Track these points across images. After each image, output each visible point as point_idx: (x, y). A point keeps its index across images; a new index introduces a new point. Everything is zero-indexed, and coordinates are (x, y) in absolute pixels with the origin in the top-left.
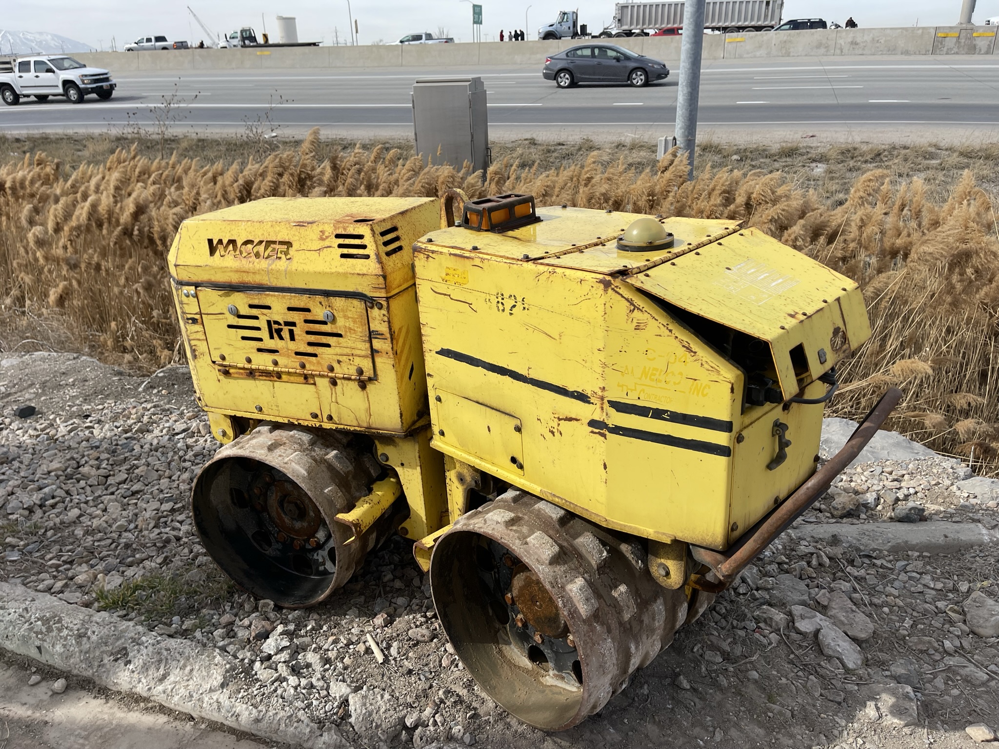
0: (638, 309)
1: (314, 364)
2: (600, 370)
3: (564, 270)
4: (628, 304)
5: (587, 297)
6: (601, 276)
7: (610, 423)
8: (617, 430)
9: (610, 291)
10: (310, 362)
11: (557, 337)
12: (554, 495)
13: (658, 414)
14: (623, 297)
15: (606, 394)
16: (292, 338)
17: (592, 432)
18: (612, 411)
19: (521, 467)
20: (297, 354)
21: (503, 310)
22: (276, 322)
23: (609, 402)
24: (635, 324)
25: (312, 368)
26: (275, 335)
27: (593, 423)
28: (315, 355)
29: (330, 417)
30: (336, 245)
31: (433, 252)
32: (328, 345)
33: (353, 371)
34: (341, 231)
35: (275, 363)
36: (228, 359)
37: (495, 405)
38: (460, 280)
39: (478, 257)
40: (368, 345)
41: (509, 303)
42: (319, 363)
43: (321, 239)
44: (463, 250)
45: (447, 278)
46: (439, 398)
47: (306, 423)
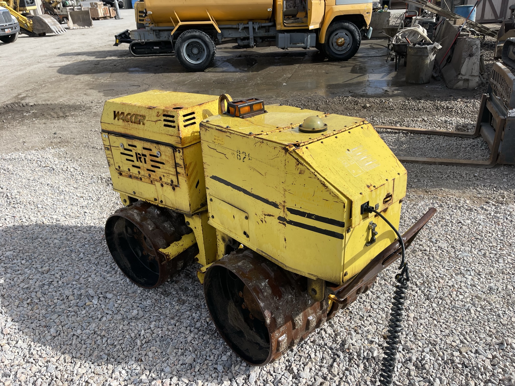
0: (301, 164)
2: (283, 192)
3: (267, 142)
4: (296, 161)
5: (277, 156)
6: (284, 146)
7: (288, 218)
8: (291, 222)
9: (288, 154)
10: (153, 175)
11: (264, 174)
12: (263, 252)
13: (310, 216)
14: (293, 157)
15: (286, 204)
16: (145, 163)
17: (280, 222)
18: (288, 213)
19: (248, 236)
20: (148, 170)
21: (240, 159)
22: (139, 154)
23: (287, 208)
24: (299, 171)
25: (154, 177)
26: (139, 160)
27: (280, 218)
28: (154, 172)
29: (162, 202)
30: (162, 120)
31: (209, 127)
32: (159, 168)
33: (169, 182)
34: (166, 113)
35: (139, 172)
36: (121, 168)
37: (236, 206)
38: (221, 143)
39: (229, 132)
40: (175, 170)
41: (242, 156)
42: (156, 175)
43: (157, 116)
44: (222, 127)
45: (215, 141)
46: (211, 200)
47: (152, 203)
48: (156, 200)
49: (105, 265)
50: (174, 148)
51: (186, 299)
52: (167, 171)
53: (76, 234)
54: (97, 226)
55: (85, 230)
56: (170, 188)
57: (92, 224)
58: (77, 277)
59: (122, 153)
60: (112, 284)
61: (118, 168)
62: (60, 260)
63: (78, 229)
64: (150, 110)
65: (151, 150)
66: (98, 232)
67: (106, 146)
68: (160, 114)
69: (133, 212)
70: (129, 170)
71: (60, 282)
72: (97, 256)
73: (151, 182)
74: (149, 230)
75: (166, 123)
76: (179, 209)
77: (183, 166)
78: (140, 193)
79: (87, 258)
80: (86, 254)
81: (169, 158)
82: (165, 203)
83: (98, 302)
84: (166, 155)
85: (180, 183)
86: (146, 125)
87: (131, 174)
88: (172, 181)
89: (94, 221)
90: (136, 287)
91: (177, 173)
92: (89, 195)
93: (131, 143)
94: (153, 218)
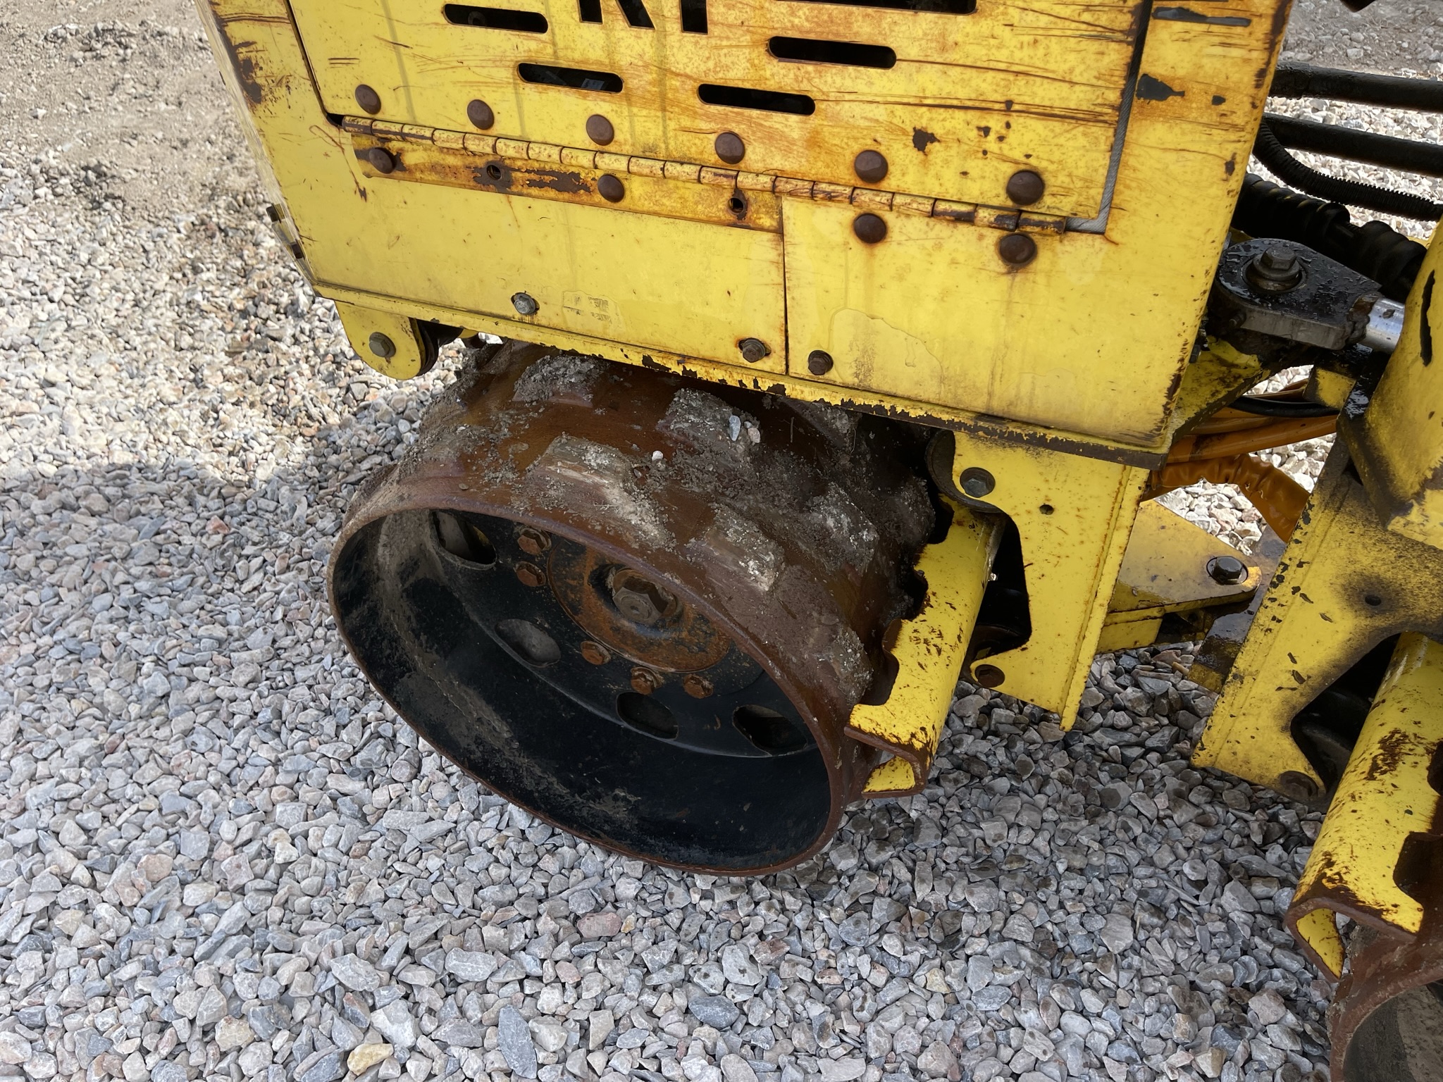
1: (787, 146)
10: (771, 137)
20: (712, 94)
25: (778, 162)
28: (802, 105)
29: (821, 362)
32: (880, 57)
33: (989, 186)
35: (601, 131)
36: (393, 111)
40: (1114, 56)
42: (814, 142)
47: (716, 375)
48: (754, 349)
49: (329, 725)
52: (989, 87)
53: (54, 535)
54: (154, 457)
55: (97, 503)
56: (978, 248)
57: (122, 456)
58: (195, 843)
60: (434, 863)
61: (350, 107)
62: (30, 733)
63: (54, 498)
66: (180, 501)
70: (482, 115)
71: (103, 911)
72: (252, 671)
73: (738, 204)
78: (587, 306)
79: (194, 691)
80: (173, 667)
85: (1131, 191)
87: (508, 150)
88: (1028, 185)
89: (120, 427)
91: (1140, 92)
92: (23, 273)
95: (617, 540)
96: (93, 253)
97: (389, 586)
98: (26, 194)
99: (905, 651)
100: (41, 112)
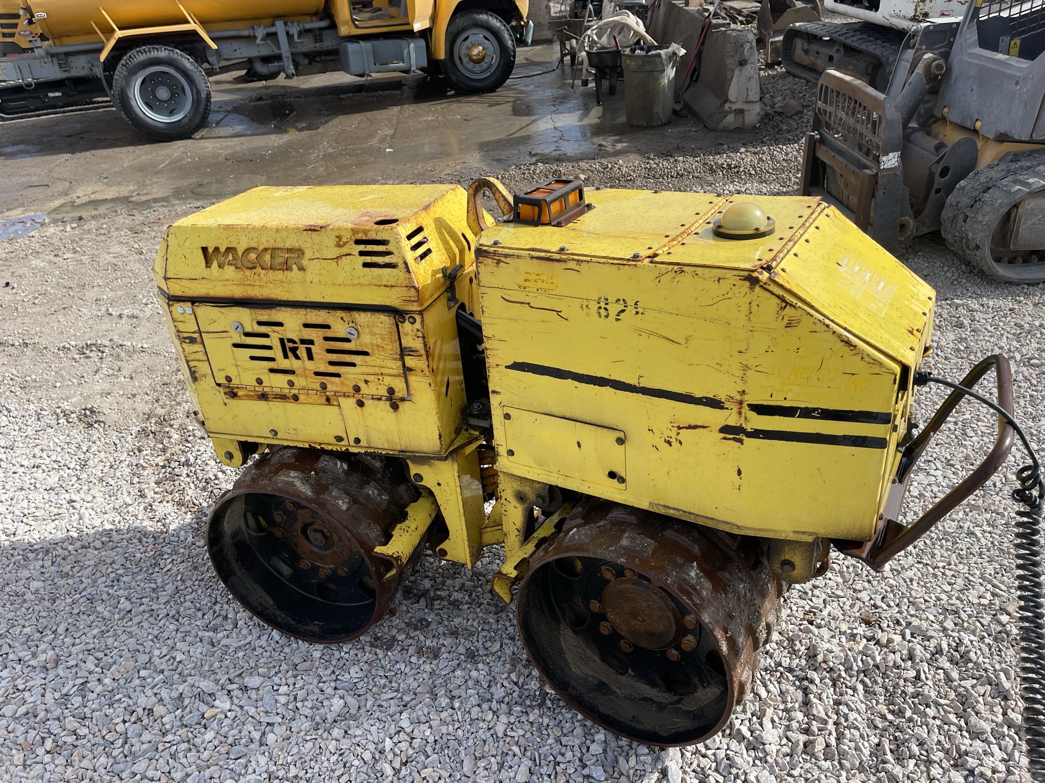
0: (791, 305)
1: (337, 385)
2: (740, 373)
3: (694, 269)
4: (779, 301)
5: (726, 296)
6: (746, 274)
7: (749, 427)
8: (757, 434)
9: (757, 288)
10: (332, 383)
11: (682, 341)
12: (668, 507)
13: (807, 413)
14: (772, 293)
15: (745, 397)
16: (310, 357)
17: (725, 438)
18: (752, 415)
19: (622, 480)
20: (317, 374)
21: (607, 316)
22: (290, 340)
23: (749, 405)
24: (786, 321)
25: (335, 389)
26: (290, 354)
27: (725, 429)
28: (338, 375)
29: (357, 441)
30: (356, 253)
31: (506, 256)
32: (353, 365)
33: (383, 392)
34: (361, 236)
35: (291, 384)
36: (235, 381)
37: (588, 419)
38: (545, 286)
39: (573, 259)
40: (399, 363)
41: (614, 309)
42: (342, 383)
43: (338, 245)
44: (548, 252)
45: (526, 284)
46: (507, 416)
47: (330, 448)
48: (339, 439)
49: (200, 614)
50: (397, 314)
51: (434, 644)
52: (376, 370)
53: (79, 558)
54: (123, 526)
55: (98, 544)
56: (385, 406)
57: (108, 526)
58: (144, 658)
59: (236, 345)
60: (241, 654)
61: (223, 381)
62: (72, 628)
63: (78, 544)
64: (314, 234)
65: (328, 327)
66: (135, 541)
67: (186, 335)
68: (344, 240)
69: (289, 476)
70: (260, 381)
71: (107, 681)
72: (168, 598)
73: (328, 400)
74: (341, 510)
75: (368, 259)
76: (409, 449)
77: (423, 352)
78: (292, 431)
79: (142, 608)
80: (134, 600)
81: (383, 339)
82: (368, 441)
83: (232, 704)
84: (372, 334)
85: (412, 392)
86: (309, 271)
87: (266, 390)
88: (391, 391)
89: (106, 516)
90: (304, 646)
91: (407, 370)
92: (54, 458)
93: (265, 318)
94: (336, 481)
95: (298, 496)
96: (90, 447)
97: (227, 540)
98: (53, 423)
99: (396, 532)
100: (58, 385)
